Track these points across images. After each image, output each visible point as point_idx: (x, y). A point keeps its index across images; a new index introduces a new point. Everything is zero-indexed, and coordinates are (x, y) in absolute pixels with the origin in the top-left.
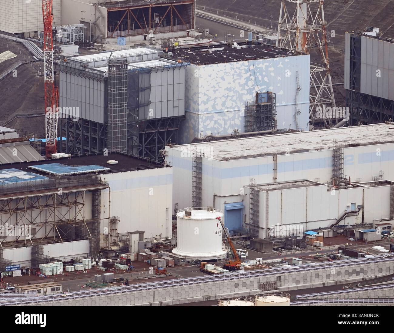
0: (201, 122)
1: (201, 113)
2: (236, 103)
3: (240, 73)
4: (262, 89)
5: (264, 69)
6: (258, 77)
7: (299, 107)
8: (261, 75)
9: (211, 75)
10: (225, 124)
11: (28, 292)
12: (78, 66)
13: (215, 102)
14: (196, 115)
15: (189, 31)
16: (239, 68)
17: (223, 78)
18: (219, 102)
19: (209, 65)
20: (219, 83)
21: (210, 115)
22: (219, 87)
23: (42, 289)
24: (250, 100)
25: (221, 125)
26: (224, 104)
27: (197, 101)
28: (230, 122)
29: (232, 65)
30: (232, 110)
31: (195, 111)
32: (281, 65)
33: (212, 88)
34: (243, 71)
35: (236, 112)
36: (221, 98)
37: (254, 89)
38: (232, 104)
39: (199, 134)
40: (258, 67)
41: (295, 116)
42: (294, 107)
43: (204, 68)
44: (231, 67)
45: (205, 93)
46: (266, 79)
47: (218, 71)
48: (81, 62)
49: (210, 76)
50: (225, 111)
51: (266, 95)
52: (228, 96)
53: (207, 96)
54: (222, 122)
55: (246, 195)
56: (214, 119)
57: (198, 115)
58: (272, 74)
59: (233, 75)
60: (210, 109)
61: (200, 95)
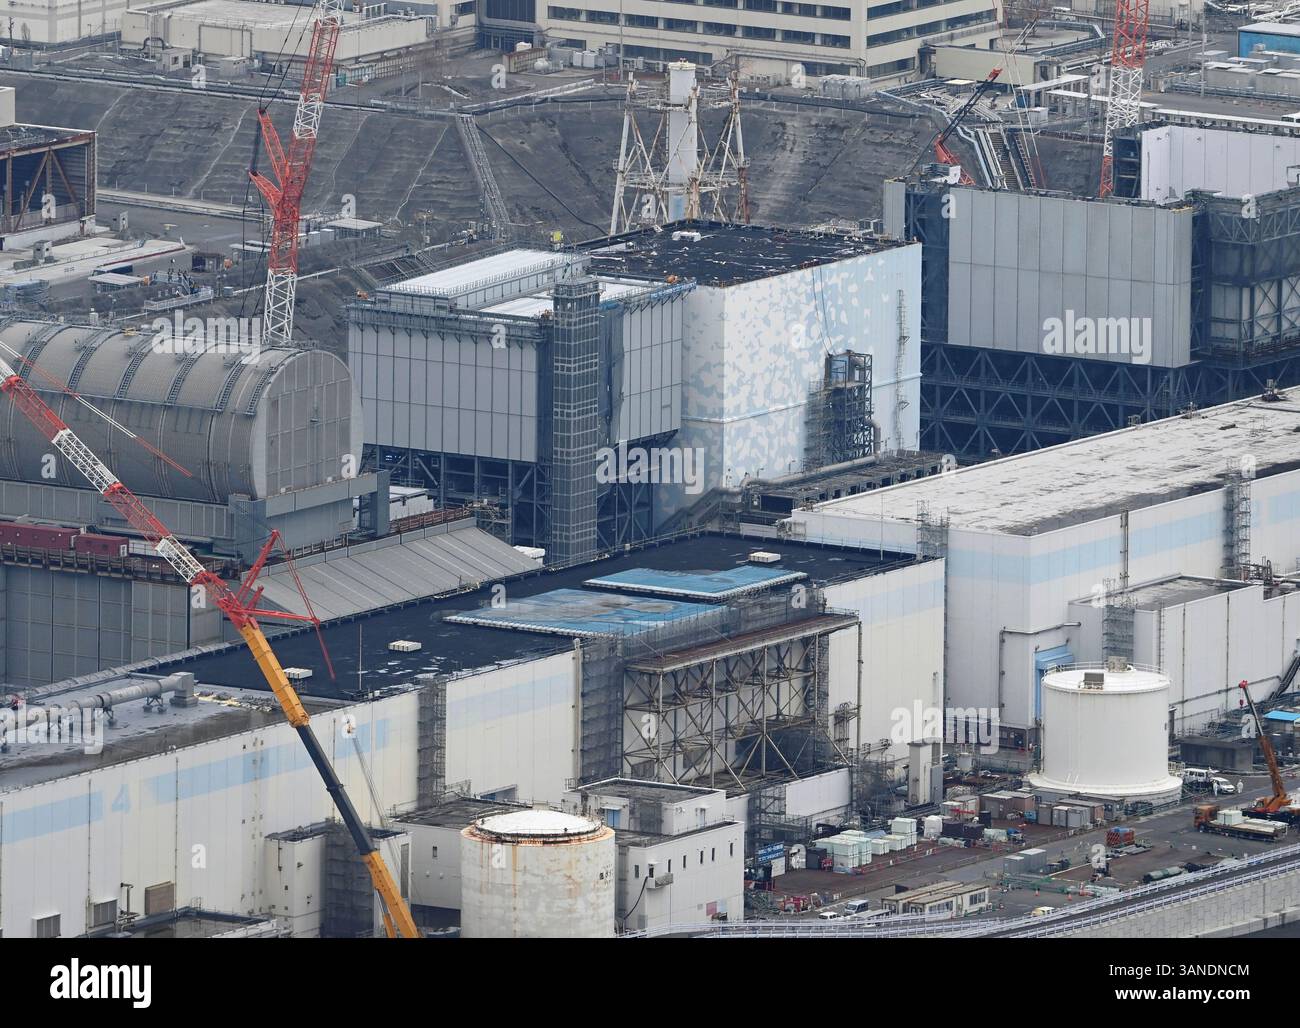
0: (728, 444)
1: (729, 419)
2: (790, 386)
3: (799, 302)
4: (837, 345)
5: (840, 289)
6: (830, 312)
7: (902, 391)
8: (834, 305)
9: (745, 311)
10: (771, 446)
11: (931, 909)
12: (428, 309)
13: (753, 386)
14: (712, 425)
15: (84, 222)
16: (795, 291)
17: (766, 321)
18: (760, 385)
19: (743, 285)
20: (760, 333)
21: (742, 424)
22: (761, 346)
23: (954, 899)
24: (815, 376)
25: (761, 449)
26: (768, 392)
27: (713, 387)
28: (779, 440)
29: (782, 281)
30: (783, 407)
31: (706, 415)
32: (870, 277)
33: (747, 347)
34: (803, 298)
35: (790, 411)
36: (762, 374)
37: (821, 345)
38: (784, 389)
39: (724, 477)
40: (830, 283)
41: (895, 414)
42: (893, 389)
43: (733, 293)
44: (782, 289)
45: (734, 363)
46: (844, 318)
47: (759, 301)
48: (435, 298)
49: (743, 316)
50: (771, 409)
51: (846, 358)
52: (776, 368)
53: (740, 371)
54: (764, 442)
55: (1080, 624)
56: (752, 435)
57: (722, 423)
58: (855, 302)
59: (786, 308)
60: (744, 408)
61: (727, 370)
